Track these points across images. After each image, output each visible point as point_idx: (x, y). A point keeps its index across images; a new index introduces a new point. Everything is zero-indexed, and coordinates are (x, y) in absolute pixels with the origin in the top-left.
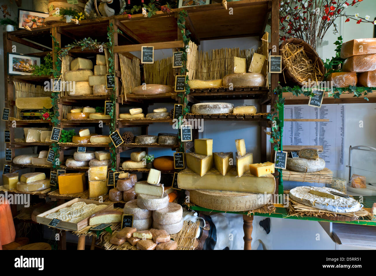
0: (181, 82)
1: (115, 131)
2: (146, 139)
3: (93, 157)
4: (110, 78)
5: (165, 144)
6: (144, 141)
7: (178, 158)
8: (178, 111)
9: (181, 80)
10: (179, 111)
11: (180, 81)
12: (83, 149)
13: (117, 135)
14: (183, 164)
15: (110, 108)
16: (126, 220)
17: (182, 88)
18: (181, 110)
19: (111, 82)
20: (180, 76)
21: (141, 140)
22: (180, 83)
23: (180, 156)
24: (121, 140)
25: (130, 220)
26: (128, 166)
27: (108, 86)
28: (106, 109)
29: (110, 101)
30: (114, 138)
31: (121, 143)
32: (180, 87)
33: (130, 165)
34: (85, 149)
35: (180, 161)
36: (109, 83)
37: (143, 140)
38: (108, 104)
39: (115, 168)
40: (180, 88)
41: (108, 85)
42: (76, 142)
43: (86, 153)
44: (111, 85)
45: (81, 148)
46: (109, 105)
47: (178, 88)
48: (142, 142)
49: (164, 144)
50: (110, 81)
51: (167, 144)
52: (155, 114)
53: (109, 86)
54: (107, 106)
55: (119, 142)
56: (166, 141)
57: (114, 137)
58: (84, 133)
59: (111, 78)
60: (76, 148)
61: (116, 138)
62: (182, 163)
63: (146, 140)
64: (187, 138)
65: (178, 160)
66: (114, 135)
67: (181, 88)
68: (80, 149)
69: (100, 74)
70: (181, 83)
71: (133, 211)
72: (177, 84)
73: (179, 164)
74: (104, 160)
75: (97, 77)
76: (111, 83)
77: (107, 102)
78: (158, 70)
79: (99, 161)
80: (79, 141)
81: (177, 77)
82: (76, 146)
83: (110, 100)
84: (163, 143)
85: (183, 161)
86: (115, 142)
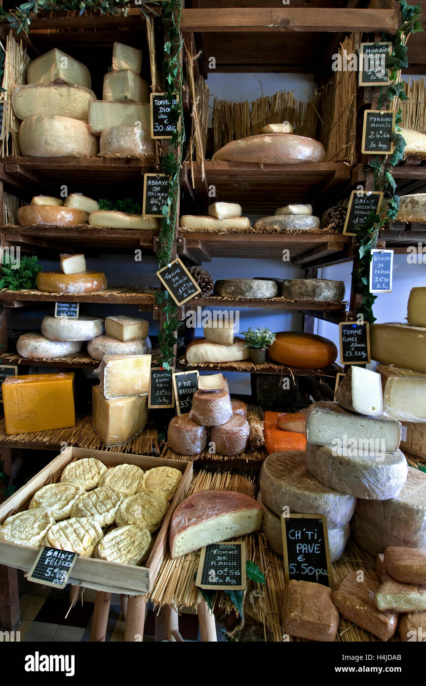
0: (380, 129)
1: (173, 262)
2: (258, 286)
3: (100, 332)
4: (162, 106)
5: (316, 299)
6: (252, 291)
7: (352, 336)
8: (361, 210)
9: (380, 123)
10: (365, 210)
11: (378, 125)
12: (72, 309)
13: (178, 271)
14: (366, 352)
15: (159, 194)
16: (298, 535)
17: (384, 146)
18: (373, 208)
19: (165, 117)
20: (377, 112)
21: (243, 288)
22: (376, 130)
23: (359, 332)
24: (193, 285)
25: (313, 535)
26: (203, 357)
27: (155, 128)
28: (149, 198)
29: (162, 175)
30: (170, 280)
31: (192, 293)
32: (376, 141)
33: (209, 354)
34: (78, 310)
35: (359, 345)
36: (161, 122)
37: (251, 287)
38: (154, 183)
39: (168, 363)
40: (377, 144)
41: (154, 126)
42: (50, 290)
43: (79, 319)
44: (165, 126)
45: (65, 307)
46: (157, 186)
47: (373, 145)
48: (247, 294)
49: (310, 299)
50: (164, 113)
51: (321, 299)
52: (292, 217)
53: (160, 128)
54: (150, 188)
55: (186, 291)
56: (318, 291)
57: (170, 276)
58: (72, 264)
59: (166, 106)
60: (52, 305)
61: (177, 281)
62: (365, 349)
63: (259, 289)
64: (381, 284)
65: (351, 343)
66: (169, 271)
67: (380, 145)
68: (61, 309)
69: (126, 98)
70: (381, 132)
71: (321, 502)
72: (368, 134)
73: (353, 352)
74: (133, 340)
75: (117, 104)
76: (165, 122)
77: (149, 178)
78: (249, 125)
79: (122, 341)
80: (62, 286)
81: (368, 114)
82: (50, 300)
83: (158, 172)
84: (309, 295)
85: (366, 344)
86: (175, 291)
